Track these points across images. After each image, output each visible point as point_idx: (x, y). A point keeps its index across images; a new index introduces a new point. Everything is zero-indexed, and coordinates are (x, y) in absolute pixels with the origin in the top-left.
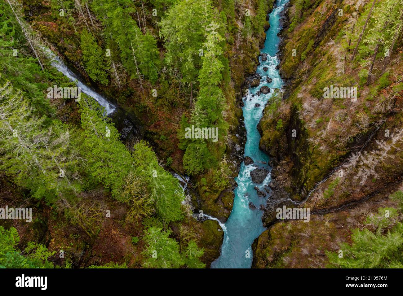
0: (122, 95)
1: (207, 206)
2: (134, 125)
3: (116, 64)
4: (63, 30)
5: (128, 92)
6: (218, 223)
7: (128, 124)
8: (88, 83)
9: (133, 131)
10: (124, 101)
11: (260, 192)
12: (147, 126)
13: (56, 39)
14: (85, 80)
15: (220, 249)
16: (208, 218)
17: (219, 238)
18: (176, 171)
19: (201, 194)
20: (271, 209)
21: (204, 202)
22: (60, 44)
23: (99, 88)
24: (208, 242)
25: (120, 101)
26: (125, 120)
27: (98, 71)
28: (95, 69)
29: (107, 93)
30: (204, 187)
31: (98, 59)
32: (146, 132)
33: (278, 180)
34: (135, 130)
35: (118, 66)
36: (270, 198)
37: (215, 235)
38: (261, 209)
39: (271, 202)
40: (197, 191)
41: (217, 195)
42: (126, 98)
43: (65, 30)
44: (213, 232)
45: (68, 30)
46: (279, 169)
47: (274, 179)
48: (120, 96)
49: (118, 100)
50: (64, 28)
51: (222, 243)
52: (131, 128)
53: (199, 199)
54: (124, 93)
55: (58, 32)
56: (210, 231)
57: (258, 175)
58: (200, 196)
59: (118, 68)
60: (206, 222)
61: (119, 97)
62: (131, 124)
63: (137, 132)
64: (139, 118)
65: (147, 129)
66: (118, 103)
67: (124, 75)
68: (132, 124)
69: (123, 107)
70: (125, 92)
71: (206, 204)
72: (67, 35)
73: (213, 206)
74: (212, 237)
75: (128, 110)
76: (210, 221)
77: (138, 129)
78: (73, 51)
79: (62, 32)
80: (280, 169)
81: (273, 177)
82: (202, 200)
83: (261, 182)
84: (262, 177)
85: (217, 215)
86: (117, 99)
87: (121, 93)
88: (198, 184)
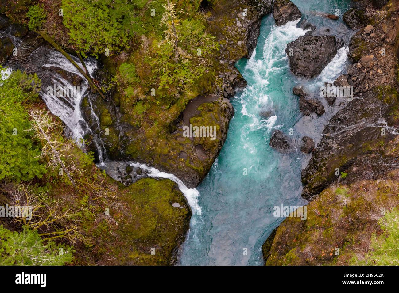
1: (145, 140)
6: (175, 187)
11: (307, 102)
15: (176, 254)
16: (147, 172)
17: (174, 227)
18: (54, 44)
19: (127, 109)
20: (331, 148)
21: (136, 129)
24: (141, 234)
30: (130, 89)
33: (363, 67)
36: (335, 119)
37: (160, 219)
38: (303, 149)
39: (334, 129)
40: (117, 100)
41: (174, 111)
44: (155, 209)
46: (368, 34)
47: (353, 63)
51: (183, 240)
53: (122, 123)
56: (146, 207)
57: (306, 54)
58: (123, 113)
60: (139, 183)
71: (140, 136)
73: (161, 141)
74: (152, 223)
76: (153, 181)
80: (372, 35)
81: (352, 60)
82: (129, 126)
83: (314, 74)
84: (317, 57)
85: (171, 166)
88: (115, 79)
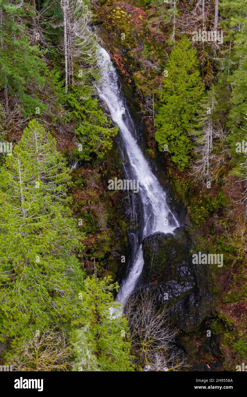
0: (201, 205)
2: (196, 284)
3: (215, 129)
4: (150, 28)
5: (215, 203)
7: (187, 275)
8: (150, 151)
9: (188, 297)
10: (200, 219)
12: (222, 302)
13: (131, 41)
14: (146, 141)
22: (132, 53)
23: (166, 171)
25: (193, 216)
26: (184, 263)
27: (175, 131)
28: (171, 125)
29: (179, 189)
31: (187, 107)
32: (214, 313)
34: (192, 299)
35: (218, 135)
42: (206, 215)
43: (153, 29)
45: (159, 31)
48: (197, 204)
49: (189, 211)
50: (154, 26)
52: (188, 288)
54: (207, 202)
55: (142, 29)
59: (215, 140)
61: (193, 206)
62: (192, 278)
63: (195, 304)
64: (213, 274)
65: (217, 309)
66: (187, 218)
67: (221, 159)
68: (195, 281)
69: (192, 231)
70: (211, 199)
72: (154, 40)
75: (199, 243)
77: (201, 298)
78: (149, 75)
79: (149, 32)
86: (189, 208)
87: (203, 198)
